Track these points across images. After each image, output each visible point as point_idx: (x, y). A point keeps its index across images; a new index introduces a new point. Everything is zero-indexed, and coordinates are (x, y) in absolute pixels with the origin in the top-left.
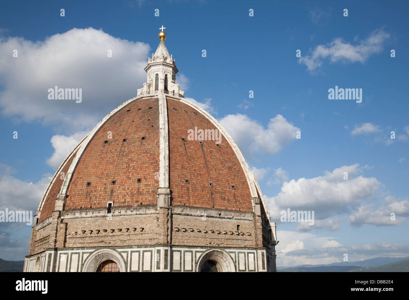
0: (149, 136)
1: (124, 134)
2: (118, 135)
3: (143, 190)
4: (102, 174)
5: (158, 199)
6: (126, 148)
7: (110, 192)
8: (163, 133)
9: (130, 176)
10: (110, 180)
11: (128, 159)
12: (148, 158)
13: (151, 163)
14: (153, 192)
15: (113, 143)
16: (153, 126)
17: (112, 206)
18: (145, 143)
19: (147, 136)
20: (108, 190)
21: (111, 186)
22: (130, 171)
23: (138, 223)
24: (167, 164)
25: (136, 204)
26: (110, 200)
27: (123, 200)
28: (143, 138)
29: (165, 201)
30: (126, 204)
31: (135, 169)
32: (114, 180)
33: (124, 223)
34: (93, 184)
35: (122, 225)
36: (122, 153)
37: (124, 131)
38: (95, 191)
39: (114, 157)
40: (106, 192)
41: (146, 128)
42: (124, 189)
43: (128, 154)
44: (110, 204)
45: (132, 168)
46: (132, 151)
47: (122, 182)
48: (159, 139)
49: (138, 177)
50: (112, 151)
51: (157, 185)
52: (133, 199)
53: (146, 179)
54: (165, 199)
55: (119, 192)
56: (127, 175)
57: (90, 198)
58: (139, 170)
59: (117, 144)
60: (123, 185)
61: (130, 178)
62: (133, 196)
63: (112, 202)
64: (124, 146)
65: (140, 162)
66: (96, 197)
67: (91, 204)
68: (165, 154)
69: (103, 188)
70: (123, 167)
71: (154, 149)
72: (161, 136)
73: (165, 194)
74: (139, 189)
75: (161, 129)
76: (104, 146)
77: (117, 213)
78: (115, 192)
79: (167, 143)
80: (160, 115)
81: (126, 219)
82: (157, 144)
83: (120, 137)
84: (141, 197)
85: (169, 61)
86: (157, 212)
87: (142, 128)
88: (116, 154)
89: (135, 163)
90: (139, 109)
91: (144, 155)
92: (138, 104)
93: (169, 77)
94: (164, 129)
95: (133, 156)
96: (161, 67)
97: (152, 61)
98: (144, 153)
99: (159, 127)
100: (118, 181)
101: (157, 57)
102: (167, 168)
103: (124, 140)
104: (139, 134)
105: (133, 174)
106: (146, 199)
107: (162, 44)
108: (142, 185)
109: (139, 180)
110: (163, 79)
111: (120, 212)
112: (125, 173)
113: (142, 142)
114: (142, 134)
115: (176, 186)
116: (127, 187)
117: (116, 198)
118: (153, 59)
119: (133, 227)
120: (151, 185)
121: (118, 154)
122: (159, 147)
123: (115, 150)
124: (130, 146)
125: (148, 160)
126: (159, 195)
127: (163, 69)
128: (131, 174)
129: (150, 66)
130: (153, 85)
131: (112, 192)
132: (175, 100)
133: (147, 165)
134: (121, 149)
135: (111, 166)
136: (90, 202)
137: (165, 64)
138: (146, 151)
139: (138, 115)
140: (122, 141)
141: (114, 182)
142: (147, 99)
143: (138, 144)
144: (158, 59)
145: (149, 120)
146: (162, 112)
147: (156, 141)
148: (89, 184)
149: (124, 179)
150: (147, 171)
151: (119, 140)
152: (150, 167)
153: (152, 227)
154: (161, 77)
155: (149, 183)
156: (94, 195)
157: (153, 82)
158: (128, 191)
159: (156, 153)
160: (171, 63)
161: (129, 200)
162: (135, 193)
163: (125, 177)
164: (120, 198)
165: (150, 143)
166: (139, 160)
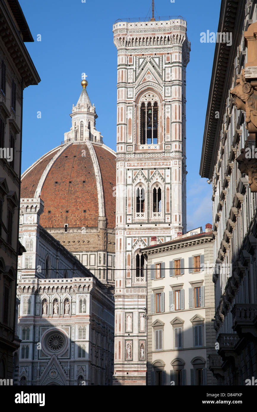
0: (88, 181)
1: (69, 177)
2: (64, 177)
3: (88, 217)
4: (58, 206)
5: (99, 223)
6: (73, 188)
7: (65, 218)
8: (99, 179)
9: (78, 208)
10: (64, 210)
11: (75, 196)
12: (89, 196)
13: (92, 200)
14: (95, 219)
15: (62, 184)
16: (89, 173)
17: (68, 227)
18: (86, 186)
19: (86, 180)
20: (64, 216)
21: (65, 214)
22: (77, 204)
23: (85, 238)
24: (103, 201)
25: (84, 226)
26: (66, 223)
27: (75, 223)
28: (84, 182)
29: (103, 225)
30: (77, 226)
31: (81, 204)
32: (67, 210)
33: (76, 237)
34: (53, 212)
35: (75, 239)
36: (70, 192)
37: (68, 175)
38: (55, 217)
39: (65, 194)
40: (62, 218)
41: (84, 174)
42: (75, 216)
43: (75, 193)
44: (66, 226)
45: (79, 203)
46: (78, 191)
47: (73, 212)
48: (96, 183)
50: (62, 190)
51: (97, 214)
52: (81, 223)
53: (89, 211)
54: (103, 223)
55: (71, 218)
56: (76, 207)
57: (52, 221)
58: (84, 204)
59: (65, 185)
60: (74, 214)
61: (78, 209)
62: (81, 221)
63: (67, 224)
64: (70, 187)
65: (84, 199)
66: (56, 221)
67: (53, 225)
68: (102, 194)
69: (60, 215)
70: (73, 202)
71: (92, 190)
72: (98, 181)
73: (103, 221)
74: (85, 217)
75: (96, 176)
76: (56, 186)
77: (71, 231)
78: (69, 218)
79: (102, 187)
80: (94, 164)
81: (77, 236)
82: (94, 187)
83: (66, 179)
84: (86, 222)
85: (92, 110)
86: (98, 232)
87: (81, 174)
88: (66, 192)
89: (80, 199)
90: (75, 156)
91: (86, 194)
92: (71, 151)
93: (92, 124)
94: (99, 176)
95: (78, 194)
96: (86, 115)
97: (78, 109)
98: (86, 193)
99: (94, 174)
100: (70, 211)
101: (82, 106)
102: (103, 204)
103: (70, 182)
104: (80, 178)
105: (80, 207)
106: (90, 223)
107: (85, 92)
108: (87, 214)
109: (85, 211)
110: (88, 126)
111: (73, 230)
112: (74, 206)
113: (83, 185)
114: (83, 179)
115: (109, 216)
116: (77, 215)
117: (70, 222)
118: (78, 107)
119: (82, 240)
120: (93, 215)
121: (67, 192)
122: (96, 189)
123: (65, 189)
124: (75, 187)
125: (89, 198)
126: (99, 221)
127: (87, 117)
128: (78, 207)
129: (76, 114)
130: (78, 131)
131: (67, 218)
132: (98, 146)
133: (89, 201)
134: (69, 189)
135: (64, 201)
136: (52, 224)
137: (89, 113)
138: (88, 191)
139: (76, 162)
140: (69, 183)
141: (67, 212)
142: (77, 145)
143: (81, 186)
144: (83, 108)
145: (85, 167)
146: (95, 162)
147: (93, 184)
148: (49, 212)
149: (74, 210)
150: (90, 205)
151: (66, 182)
152: (91, 203)
153: (95, 240)
154: (86, 124)
155: (92, 213)
156: (54, 220)
157: (78, 129)
158: (78, 218)
159: (95, 194)
160: (93, 112)
161: (79, 223)
162: (83, 219)
163: (75, 208)
164: (72, 222)
165: (89, 186)
166: (83, 198)
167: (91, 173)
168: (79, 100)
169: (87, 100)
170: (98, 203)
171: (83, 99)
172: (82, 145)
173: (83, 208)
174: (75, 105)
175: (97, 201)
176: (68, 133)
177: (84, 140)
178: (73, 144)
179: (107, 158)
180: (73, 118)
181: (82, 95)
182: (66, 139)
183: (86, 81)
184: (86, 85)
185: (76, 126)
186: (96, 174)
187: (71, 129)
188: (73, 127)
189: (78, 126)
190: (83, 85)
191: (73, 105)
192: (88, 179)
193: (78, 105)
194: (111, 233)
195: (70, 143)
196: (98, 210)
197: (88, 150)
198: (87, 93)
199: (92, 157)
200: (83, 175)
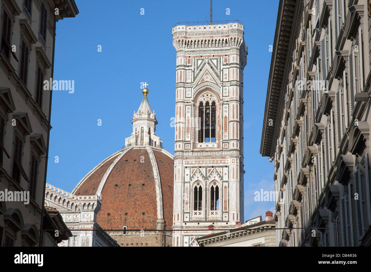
0: (147, 184)
1: (129, 180)
2: (124, 180)
3: (147, 220)
4: (117, 208)
5: (157, 226)
6: (132, 191)
7: (124, 220)
8: (158, 182)
9: (137, 211)
10: (123, 212)
11: (135, 199)
12: (148, 199)
13: (150, 202)
14: (153, 221)
15: (122, 187)
16: (149, 176)
18: (145, 188)
19: (145, 183)
20: (123, 219)
21: (124, 216)
22: (136, 207)
23: (143, 240)
24: (162, 204)
25: (142, 228)
26: (125, 225)
27: (134, 226)
28: (143, 185)
29: (161, 228)
30: (136, 228)
31: (140, 206)
32: (126, 212)
33: (135, 240)
34: (112, 214)
35: (133, 242)
36: (129, 194)
37: (128, 178)
38: (114, 219)
39: (124, 197)
40: (121, 220)
41: (144, 177)
42: (134, 219)
43: (134, 195)
44: (125, 228)
45: (138, 205)
46: (137, 193)
47: (132, 214)
48: (155, 186)
49: (143, 211)
50: (122, 192)
51: (156, 217)
52: (140, 226)
53: (148, 213)
54: (161, 226)
55: (130, 220)
56: (135, 209)
57: (111, 224)
58: (143, 207)
59: (125, 188)
60: (133, 216)
61: (137, 212)
62: (140, 223)
63: (126, 227)
64: (130, 190)
65: (143, 202)
66: (115, 223)
67: (112, 227)
68: (160, 197)
69: (119, 218)
70: (132, 204)
71: (152, 193)
72: (156, 184)
73: (162, 223)
74: (143, 219)
75: (155, 179)
76: (115, 189)
77: (130, 233)
78: (128, 220)
79: (161, 190)
80: (153, 168)
81: (136, 238)
82: (153, 190)
83: (126, 182)
84: (145, 224)
85: (152, 116)
86: (156, 234)
87: (141, 177)
88: (125, 195)
89: (139, 202)
90: (135, 160)
91: (145, 197)
92: (132, 155)
93: (152, 129)
94: (158, 179)
95: (138, 197)
96: (146, 121)
97: (139, 116)
98: (145, 195)
99: (153, 177)
100: (129, 213)
101: (143, 113)
102: (162, 207)
103: (130, 185)
104: (140, 181)
105: (139, 209)
106: (149, 225)
107: (146, 99)
108: (146, 217)
109: (144, 214)
110: (148, 132)
111: (132, 233)
112: (133, 208)
113: (143, 188)
114: (142, 182)
115: (167, 218)
116: (135, 217)
117: (129, 224)
118: (139, 114)
119: (141, 242)
120: (152, 217)
121: (127, 195)
122: (155, 192)
123: (124, 192)
124: (135, 190)
125: (148, 200)
126: (157, 223)
127: (147, 123)
128: (137, 209)
129: (137, 120)
130: (139, 136)
131: (126, 220)
132: (158, 150)
133: (148, 204)
134: (128, 192)
135: (123, 203)
136: (110, 226)
137: (149, 119)
138: (147, 194)
139: (136, 166)
140: (128, 185)
141: (126, 214)
142: (137, 149)
143: (140, 188)
144: (143, 114)
145: (145, 171)
146: (155, 166)
147: (152, 187)
148: (109, 214)
149: (133, 212)
150: (149, 208)
151: (126, 185)
152: (150, 205)
153: (153, 243)
154: (146, 130)
155: (150, 216)
156: (113, 222)
157: (139, 134)
158: (136, 220)
159: (154, 196)
160: (154, 118)
161: (137, 226)
162: (141, 221)
163: (134, 211)
164: (131, 224)
165: (149, 188)
166: (142, 200)
167: (150, 176)
168: (140, 107)
169: (148, 107)
170: (157, 206)
171: (144, 106)
172: (142, 149)
173: (142, 210)
174: (136, 112)
175: (156, 204)
176: (128, 138)
177: (144, 145)
178: (134, 149)
179: (166, 162)
180: (134, 124)
181: (143, 102)
182: (126, 143)
183: (146, 89)
184: (147, 93)
185: (136, 132)
186: (155, 177)
187: (131, 134)
188: (134, 133)
189: (139, 131)
190: (144, 93)
191: (134, 111)
192: (147, 182)
193: (139, 112)
194: (169, 236)
195: (130, 148)
196: (156, 213)
197: (148, 154)
198: (148, 100)
199: (151, 161)
200: (142, 179)
